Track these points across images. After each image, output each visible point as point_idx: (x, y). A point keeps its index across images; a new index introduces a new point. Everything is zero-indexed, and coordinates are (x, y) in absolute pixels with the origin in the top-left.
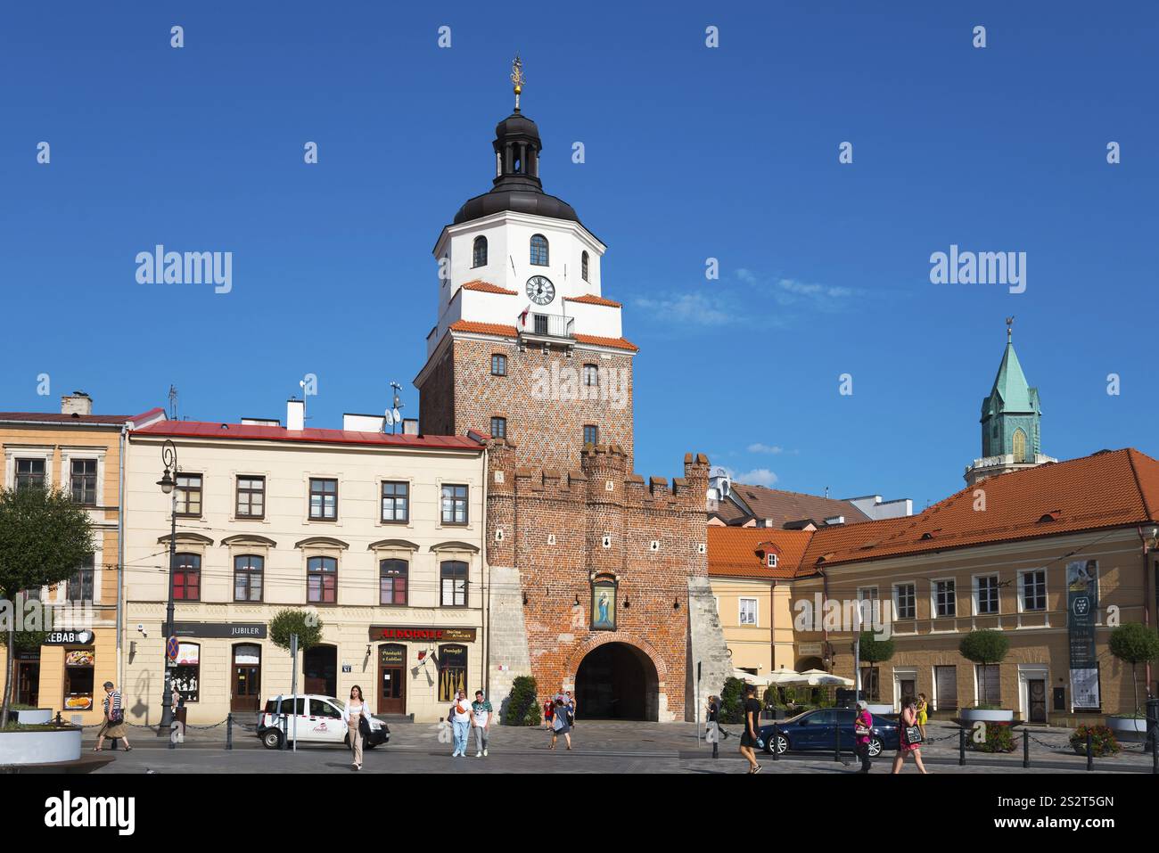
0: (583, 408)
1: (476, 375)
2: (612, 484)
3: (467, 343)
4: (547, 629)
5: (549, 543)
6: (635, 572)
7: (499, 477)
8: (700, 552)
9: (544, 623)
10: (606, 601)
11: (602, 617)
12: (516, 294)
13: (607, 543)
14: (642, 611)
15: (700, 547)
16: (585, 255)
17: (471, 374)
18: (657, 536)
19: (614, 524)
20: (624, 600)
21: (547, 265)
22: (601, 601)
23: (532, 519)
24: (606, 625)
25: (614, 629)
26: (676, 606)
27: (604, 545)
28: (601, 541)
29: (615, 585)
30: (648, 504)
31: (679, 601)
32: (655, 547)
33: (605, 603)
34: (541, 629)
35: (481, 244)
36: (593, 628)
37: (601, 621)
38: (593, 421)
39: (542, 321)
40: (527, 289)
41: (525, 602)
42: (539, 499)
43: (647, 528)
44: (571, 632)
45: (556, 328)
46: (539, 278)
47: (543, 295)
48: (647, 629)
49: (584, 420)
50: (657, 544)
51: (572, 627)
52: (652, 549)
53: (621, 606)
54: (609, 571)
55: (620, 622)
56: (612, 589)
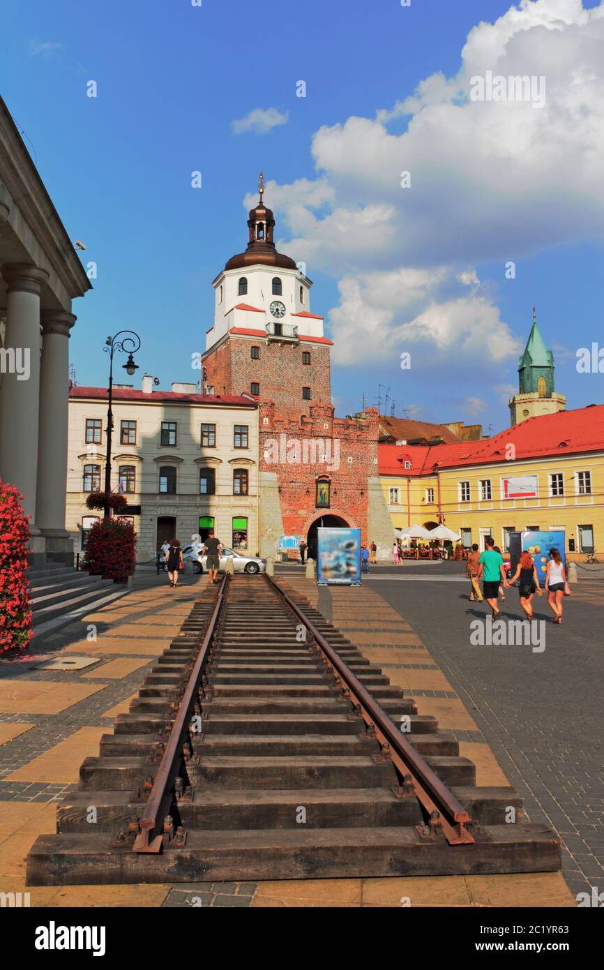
0: (302, 378)
1: (243, 359)
2: (327, 425)
3: (238, 340)
4: (292, 507)
6: (339, 475)
7: (266, 421)
8: (374, 463)
9: (290, 504)
10: (324, 491)
11: (322, 500)
12: (264, 312)
14: (343, 497)
15: (374, 460)
16: (301, 288)
17: (240, 358)
18: (351, 454)
20: (334, 491)
21: (281, 295)
22: (321, 492)
24: (325, 505)
25: (328, 507)
26: (362, 493)
29: (329, 483)
30: (347, 436)
31: (363, 491)
33: (323, 493)
34: (288, 507)
35: (243, 283)
36: (317, 507)
37: (321, 502)
38: (308, 385)
39: (278, 327)
40: (271, 309)
41: (280, 491)
43: (346, 450)
44: (305, 509)
45: (287, 331)
46: (278, 302)
47: (279, 312)
48: (346, 507)
49: (303, 385)
50: (352, 459)
51: (305, 506)
52: (349, 461)
53: (332, 494)
54: (326, 475)
55: (331, 503)
56: (327, 485)
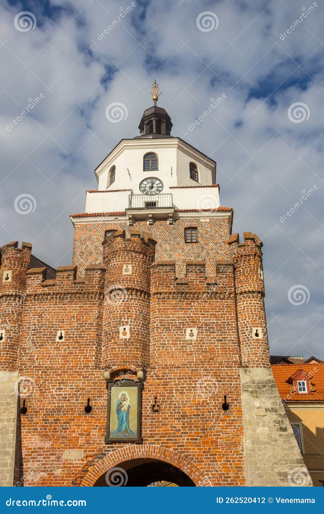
2: (130, 267)
3: (85, 226)
4: (48, 445)
5: (57, 340)
6: (166, 367)
7: (7, 276)
8: (255, 337)
9: (45, 436)
10: (126, 404)
11: (121, 425)
12: (130, 190)
13: (125, 334)
14: (177, 416)
15: (254, 332)
16: (193, 164)
18: (194, 322)
19: (133, 311)
20: (152, 403)
21: (157, 170)
22: (120, 406)
23: (40, 316)
24: (127, 436)
25: (140, 441)
26: (226, 407)
27: (121, 336)
28: (118, 332)
29: (139, 383)
30: (182, 288)
31: (229, 400)
32: (192, 335)
33: (125, 408)
34: (40, 445)
35: (114, 173)
36: (110, 442)
37: (119, 430)
39: (151, 206)
40: (141, 187)
41: (23, 412)
42: (49, 294)
43: (181, 314)
44: (81, 447)
46: (152, 179)
47: (154, 189)
48: (184, 440)
50: (195, 331)
51: (82, 440)
52: (188, 337)
53: (147, 410)
54: (128, 366)
55: (146, 432)
56: (135, 389)
